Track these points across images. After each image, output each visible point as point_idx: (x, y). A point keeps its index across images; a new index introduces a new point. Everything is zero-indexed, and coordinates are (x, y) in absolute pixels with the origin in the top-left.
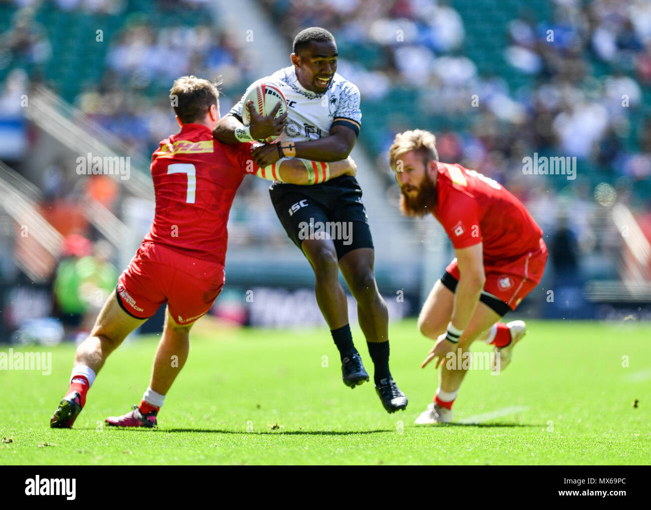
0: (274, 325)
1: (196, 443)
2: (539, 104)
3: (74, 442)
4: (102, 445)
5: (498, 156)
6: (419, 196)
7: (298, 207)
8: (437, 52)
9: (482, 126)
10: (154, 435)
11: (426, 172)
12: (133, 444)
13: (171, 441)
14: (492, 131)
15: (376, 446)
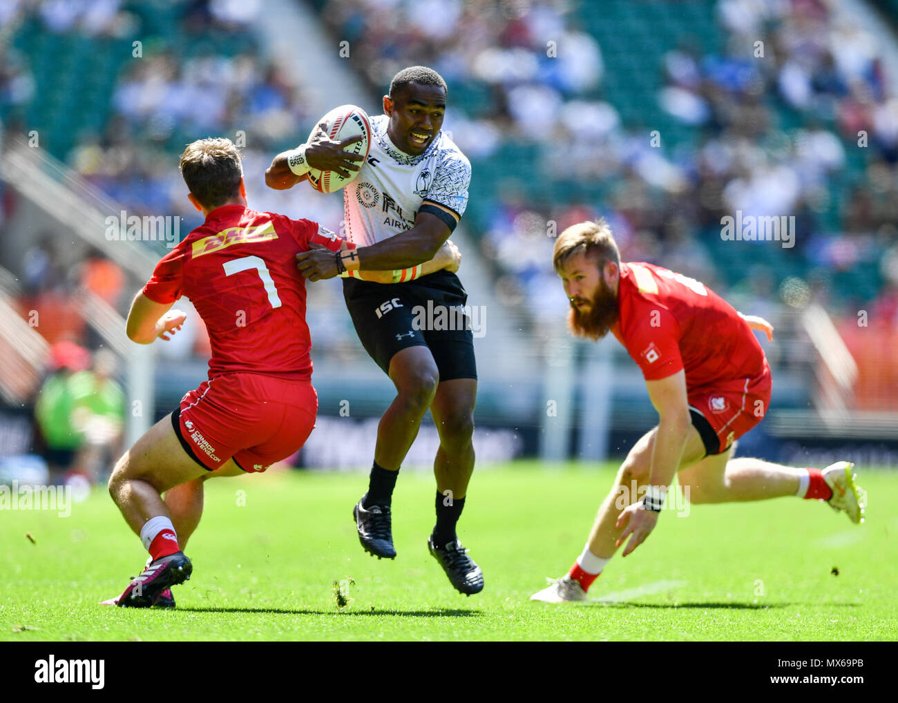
0: (334, 466)
1: (230, 627)
2: (704, 167)
3: (62, 625)
4: (100, 630)
5: (647, 237)
6: (593, 311)
7: (390, 308)
8: (566, 95)
9: (626, 197)
10: (171, 617)
11: (602, 278)
12: (143, 629)
13: (195, 625)
14: (639, 203)
15: (477, 634)
